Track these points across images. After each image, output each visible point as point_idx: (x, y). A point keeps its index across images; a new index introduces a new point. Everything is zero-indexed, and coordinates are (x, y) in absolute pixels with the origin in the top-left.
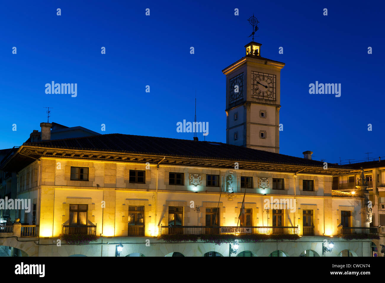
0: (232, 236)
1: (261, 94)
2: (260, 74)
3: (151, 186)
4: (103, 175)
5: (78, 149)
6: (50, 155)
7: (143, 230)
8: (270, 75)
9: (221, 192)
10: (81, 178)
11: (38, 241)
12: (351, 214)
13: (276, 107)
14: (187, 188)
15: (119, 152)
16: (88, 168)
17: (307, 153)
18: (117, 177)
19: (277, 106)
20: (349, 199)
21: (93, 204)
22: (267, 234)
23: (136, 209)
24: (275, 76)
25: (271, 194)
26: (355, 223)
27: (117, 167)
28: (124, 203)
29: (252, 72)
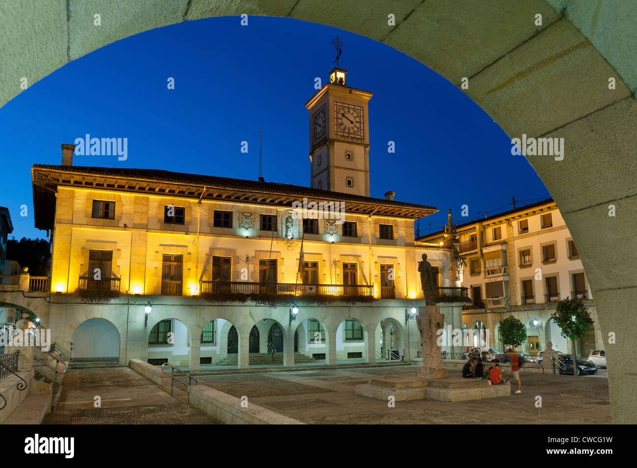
0: (291, 296)
1: (347, 130)
2: (344, 105)
3: (191, 228)
4: (132, 211)
5: (100, 174)
6: (66, 183)
7: (180, 287)
8: (356, 107)
9: (278, 238)
10: (106, 216)
11: (49, 298)
12: (439, 271)
13: (365, 148)
14: (236, 232)
15: (149, 178)
16: (115, 202)
17: (389, 195)
18: (150, 215)
19: (366, 146)
20: (435, 250)
21: (119, 250)
22: (335, 295)
23: (172, 259)
24: (362, 109)
25: (341, 242)
26: (443, 282)
27: (150, 202)
28: (157, 250)
29: (335, 103)
